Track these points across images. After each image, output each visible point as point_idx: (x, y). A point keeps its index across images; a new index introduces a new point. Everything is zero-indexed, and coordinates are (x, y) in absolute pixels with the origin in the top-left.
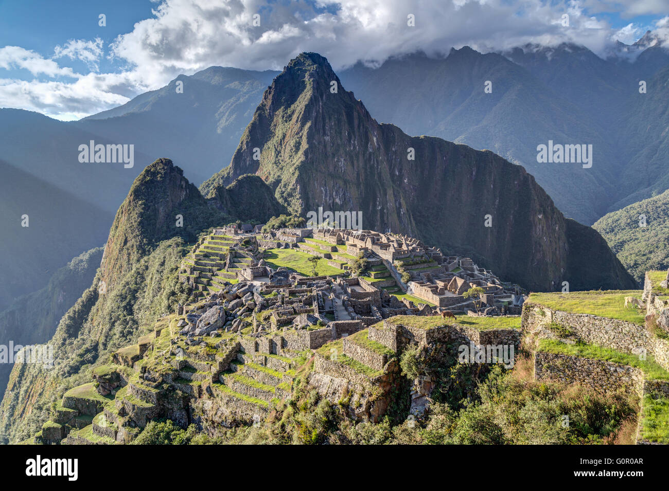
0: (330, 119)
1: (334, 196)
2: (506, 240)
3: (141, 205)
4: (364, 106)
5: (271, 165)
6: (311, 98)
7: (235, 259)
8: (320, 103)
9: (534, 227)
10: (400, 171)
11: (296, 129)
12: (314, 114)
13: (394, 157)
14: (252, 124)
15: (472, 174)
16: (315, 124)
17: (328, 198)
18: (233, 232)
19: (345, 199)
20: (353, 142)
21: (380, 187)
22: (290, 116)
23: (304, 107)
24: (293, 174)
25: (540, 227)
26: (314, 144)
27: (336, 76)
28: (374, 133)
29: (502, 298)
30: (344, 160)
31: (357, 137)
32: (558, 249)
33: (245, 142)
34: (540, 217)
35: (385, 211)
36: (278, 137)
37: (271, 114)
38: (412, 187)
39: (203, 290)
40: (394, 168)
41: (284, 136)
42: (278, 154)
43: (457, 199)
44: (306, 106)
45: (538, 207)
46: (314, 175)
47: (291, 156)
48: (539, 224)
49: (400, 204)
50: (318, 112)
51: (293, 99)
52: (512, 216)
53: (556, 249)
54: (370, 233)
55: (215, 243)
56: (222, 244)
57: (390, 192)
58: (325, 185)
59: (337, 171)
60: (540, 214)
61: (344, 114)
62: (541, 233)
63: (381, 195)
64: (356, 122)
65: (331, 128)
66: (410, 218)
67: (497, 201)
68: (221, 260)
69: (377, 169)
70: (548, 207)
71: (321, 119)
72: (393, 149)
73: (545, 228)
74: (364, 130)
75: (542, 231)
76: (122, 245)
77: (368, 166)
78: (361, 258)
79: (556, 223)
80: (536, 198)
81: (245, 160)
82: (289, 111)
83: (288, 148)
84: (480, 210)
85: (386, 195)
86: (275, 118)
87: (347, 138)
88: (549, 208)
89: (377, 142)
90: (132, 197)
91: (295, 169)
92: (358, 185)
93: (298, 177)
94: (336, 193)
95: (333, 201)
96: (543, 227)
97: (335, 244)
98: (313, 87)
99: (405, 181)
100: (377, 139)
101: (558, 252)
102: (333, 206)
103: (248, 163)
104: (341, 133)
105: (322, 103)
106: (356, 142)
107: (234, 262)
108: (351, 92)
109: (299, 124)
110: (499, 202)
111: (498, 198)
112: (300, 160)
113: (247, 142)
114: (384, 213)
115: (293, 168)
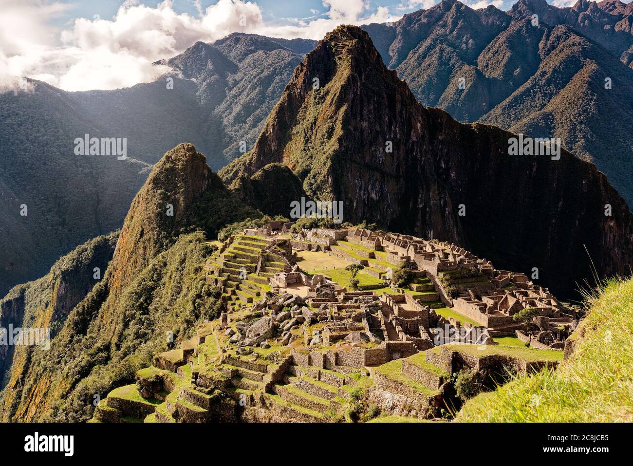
0: (369, 102)
1: (370, 191)
3: (160, 194)
4: (408, 88)
5: (299, 152)
6: (349, 77)
7: (267, 263)
8: (359, 84)
9: (603, 236)
10: (447, 163)
11: (330, 113)
12: (351, 96)
13: (440, 146)
14: (281, 104)
15: (532, 170)
16: (351, 108)
17: (362, 193)
18: (265, 233)
19: (382, 194)
20: (393, 129)
21: (423, 182)
22: (323, 98)
23: (340, 88)
24: (324, 164)
25: (611, 236)
26: (350, 130)
27: (378, 53)
28: (418, 118)
29: (559, 321)
30: (383, 149)
31: (398, 123)
33: (271, 125)
34: (612, 223)
35: (427, 209)
36: (308, 121)
37: (302, 94)
39: (231, 295)
40: (440, 159)
41: (316, 120)
42: (308, 140)
44: (343, 87)
46: (348, 166)
47: (322, 143)
48: (610, 232)
49: (445, 202)
50: (355, 93)
51: (328, 77)
54: (412, 239)
55: (246, 244)
56: (253, 245)
57: (434, 188)
58: (360, 177)
59: (375, 161)
61: (385, 96)
63: (423, 191)
64: (398, 106)
65: (369, 112)
68: (252, 263)
69: (421, 161)
70: (622, 212)
71: (358, 102)
72: (440, 138)
73: (617, 238)
74: (408, 115)
75: (614, 242)
76: (138, 237)
77: (410, 157)
78: (402, 268)
81: (270, 145)
82: (323, 92)
84: (539, 212)
85: (429, 191)
86: (306, 99)
87: (388, 124)
89: (422, 128)
90: (151, 185)
91: (327, 158)
92: (398, 178)
93: (330, 167)
94: (372, 186)
95: (368, 197)
96: (614, 236)
97: (372, 250)
98: (351, 65)
99: (453, 175)
100: (421, 124)
102: (368, 201)
103: (273, 149)
104: (380, 118)
105: (361, 83)
106: (397, 129)
107: (266, 266)
109: (333, 107)
111: (562, 200)
112: (333, 148)
113: (273, 125)
115: (324, 157)
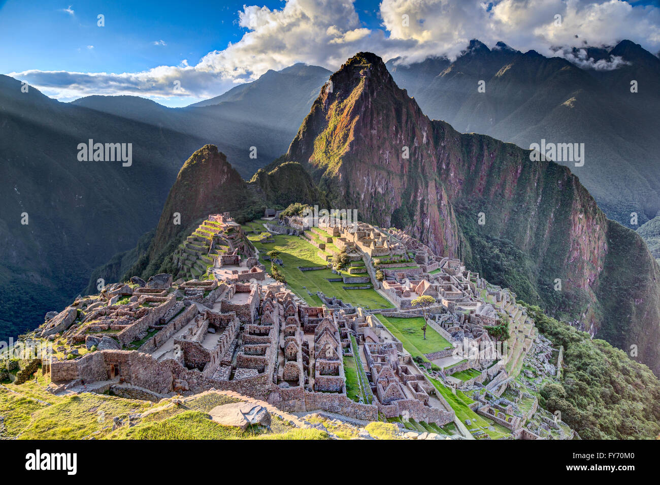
0: (378, 114)
1: (377, 186)
2: (545, 236)
4: (416, 103)
5: (321, 154)
6: (362, 94)
7: (217, 246)
8: (370, 99)
9: (573, 227)
10: (448, 165)
11: (345, 122)
12: (363, 109)
13: (442, 151)
14: (310, 115)
15: (517, 172)
16: (363, 119)
17: (370, 187)
19: (387, 189)
20: (399, 137)
21: (423, 179)
22: (342, 110)
23: (354, 102)
24: (337, 163)
25: (580, 226)
26: (360, 136)
27: (390, 75)
28: (424, 129)
29: (467, 306)
30: (390, 152)
31: (403, 132)
32: (596, 248)
33: (301, 132)
34: (581, 216)
35: (425, 202)
36: (330, 129)
37: (327, 107)
38: (458, 181)
40: (441, 162)
41: (335, 128)
42: (329, 144)
43: (500, 194)
44: (356, 101)
45: (579, 207)
46: (357, 165)
47: (338, 147)
48: (580, 223)
49: (441, 196)
50: (367, 107)
51: (346, 94)
52: (552, 214)
53: (594, 248)
56: (210, 230)
57: (432, 184)
58: (368, 175)
59: (382, 162)
60: (581, 213)
61: (393, 110)
62: (580, 233)
63: (422, 186)
64: (404, 118)
65: (378, 122)
66: (450, 209)
67: (540, 199)
68: (206, 245)
69: (421, 162)
70: (590, 208)
71: (369, 114)
72: (442, 144)
73: (585, 228)
74: (412, 125)
75: (582, 230)
77: (413, 158)
78: (342, 253)
79: (597, 224)
80: (578, 198)
81: (301, 149)
82: (342, 106)
83: (337, 140)
84: (521, 206)
85: (427, 187)
86: (329, 112)
87: (395, 132)
88: (592, 209)
89: (427, 136)
91: (340, 159)
92: (402, 176)
93: (341, 166)
94: (379, 182)
95: (375, 191)
96: (583, 226)
97: (332, 235)
98: (365, 84)
99: (452, 175)
100: (427, 134)
101: (596, 251)
102: (375, 194)
103: (303, 151)
104: (388, 128)
105: (372, 99)
106: (402, 136)
107: (216, 248)
108: (405, 90)
109: (349, 117)
110: (541, 200)
111: (541, 196)
112: (346, 151)
113: (303, 132)
114: (424, 204)
115: (338, 158)
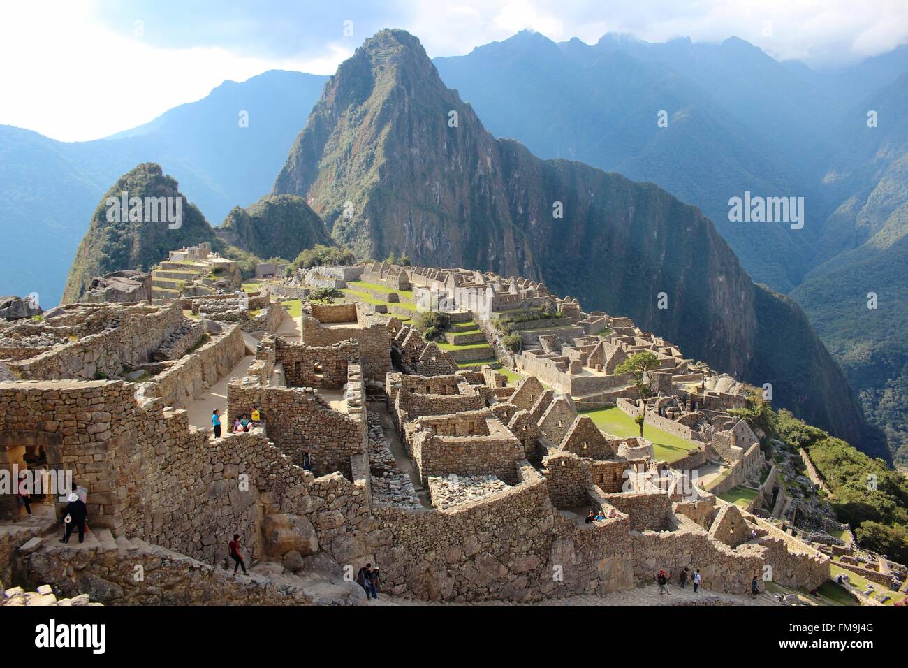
0: (420, 123)
1: (424, 238)
2: (674, 311)
4: (473, 111)
5: (329, 190)
8: (406, 99)
9: (712, 294)
10: (525, 208)
11: (368, 136)
12: (396, 115)
13: (517, 187)
14: (306, 130)
15: (628, 216)
16: (397, 129)
17: (414, 240)
19: (440, 243)
20: (454, 160)
21: (494, 228)
22: (360, 119)
23: (382, 104)
24: (361, 201)
25: (721, 294)
26: (394, 157)
27: (433, 66)
28: (487, 151)
30: (441, 184)
31: (460, 152)
32: (743, 326)
33: (294, 157)
34: (721, 279)
35: (501, 262)
36: (341, 149)
38: (542, 232)
40: (516, 203)
42: (342, 173)
43: (606, 250)
44: (384, 103)
45: (718, 265)
47: (359, 176)
48: (720, 289)
49: (523, 253)
50: (402, 111)
52: (682, 278)
53: (740, 326)
57: (508, 235)
58: (410, 219)
59: (430, 200)
60: (721, 273)
62: (722, 302)
63: (494, 238)
64: (460, 130)
65: (421, 136)
66: (537, 274)
67: (663, 255)
69: (491, 200)
71: (406, 123)
72: (516, 175)
73: (727, 296)
74: (472, 142)
75: (724, 301)
77: (477, 195)
79: (742, 290)
80: (716, 252)
81: (293, 183)
83: (356, 164)
84: (638, 267)
85: (502, 238)
86: (339, 122)
87: (446, 153)
88: (733, 267)
89: (493, 163)
91: (364, 193)
92: (461, 222)
93: (367, 205)
94: (427, 232)
95: (422, 246)
96: (724, 294)
97: (395, 290)
98: (396, 76)
99: (533, 222)
100: (492, 159)
101: (743, 330)
102: (422, 251)
104: (437, 145)
105: (409, 98)
106: (459, 159)
108: (455, 90)
109: (373, 129)
110: (666, 257)
111: (664, 251)
112: (373, 180)
113: (297, 156)
114: (499, 265)
115: (359, 193)
